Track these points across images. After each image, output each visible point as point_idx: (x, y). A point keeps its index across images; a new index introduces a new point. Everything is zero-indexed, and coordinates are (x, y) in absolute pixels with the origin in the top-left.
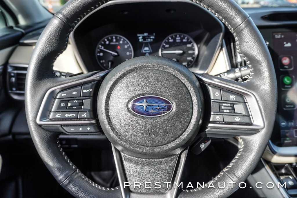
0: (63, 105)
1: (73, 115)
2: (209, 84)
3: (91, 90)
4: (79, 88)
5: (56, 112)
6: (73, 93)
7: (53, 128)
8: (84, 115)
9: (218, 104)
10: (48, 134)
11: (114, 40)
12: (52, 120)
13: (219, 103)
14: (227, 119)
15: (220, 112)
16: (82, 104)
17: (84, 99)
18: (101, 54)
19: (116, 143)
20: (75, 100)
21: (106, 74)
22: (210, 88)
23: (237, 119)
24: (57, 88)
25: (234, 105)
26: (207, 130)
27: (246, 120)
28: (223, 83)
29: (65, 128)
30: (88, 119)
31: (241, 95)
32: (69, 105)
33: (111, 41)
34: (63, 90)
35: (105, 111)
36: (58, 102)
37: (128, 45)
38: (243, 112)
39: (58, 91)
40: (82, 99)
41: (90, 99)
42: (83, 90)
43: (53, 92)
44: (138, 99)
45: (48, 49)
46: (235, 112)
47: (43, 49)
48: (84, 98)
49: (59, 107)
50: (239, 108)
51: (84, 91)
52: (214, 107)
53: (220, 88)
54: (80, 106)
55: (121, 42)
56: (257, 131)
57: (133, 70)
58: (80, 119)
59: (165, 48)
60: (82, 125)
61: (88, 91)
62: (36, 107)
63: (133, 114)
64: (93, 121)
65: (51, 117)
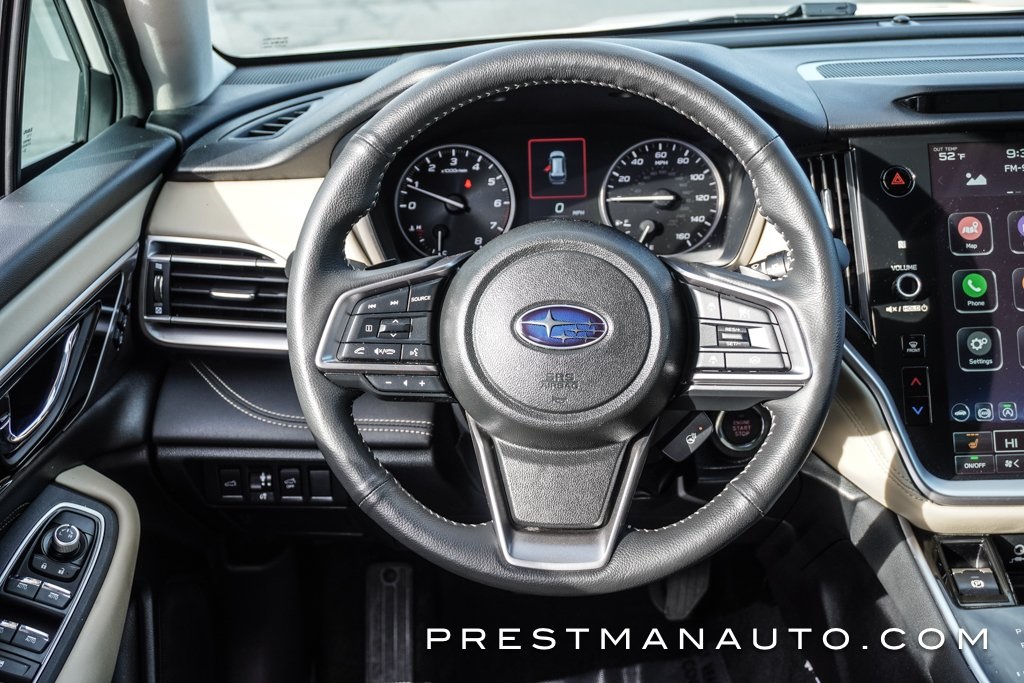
0: (369, 328)
1: (390, 352)
2: (698, 285)
3: (429, 298)
4: (402, 291)
5: (354, 343)
6: (392, 303)
7: (348, 378)
8: (414, 353)
9: (714, 327)
10: (337, 392)
11: (455, 161)
12: (348, 360)
13: (717, 325)
14: (734, 361)
15: (718, 346)
16: (408, 329)
17: (413, 317)
18: (412, 206)
19: (486, 411)
20: (394, 318)
21: (460, 264)
22: (697, 294)
23: (754, 361)
24: (354, 294)
25: (750, 330)
26: (692, 388)
27: (774, 362)
28: (726, 282)
29: (371, 379)
30: (421, 362)
31: (765, 307)
32: (383, 328)
33: (444, 162)
34: (367, 296)
35: (466, 339)
36: (358, 322)
37: (499, 178)
38: (770, 346)
39: (356, 297)
40: (409, 318)
41: (426, 319)
42: (413, 296)
43: (347, 299)
45: (344, 209)
46: (750, 346)
47: (333, 208)
48: (415, 314)
49: (361, 332)
50: (760, 337)
51: (413, 300)
52: (707, 336)
53: (721, 294)
54: (405, 331)
55: (476, 167)
56: (802, 384)
57: (524, 253)
58: (404, 362)
59: (619, 187)
60: (408, 374)
61: (423, 298)
62: (316, 329)
63: (524, 344)
64: (431, 368)
65: (344, 353)
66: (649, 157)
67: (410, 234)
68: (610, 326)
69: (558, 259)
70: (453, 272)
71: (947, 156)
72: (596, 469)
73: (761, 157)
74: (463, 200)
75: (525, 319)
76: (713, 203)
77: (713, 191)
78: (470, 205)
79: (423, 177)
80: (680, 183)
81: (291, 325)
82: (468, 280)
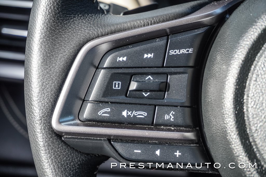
0: (117, 85)
1: (141, 114)
3: (191, 50)
4: (160, 43)
5: (99, 102)
6: (146, 56)
7: (90, 143)
8: (170, 116)
10: (77, 159)
12: (88, 123)
16: (165, 87)
17: (171, 74)
20: (147, 74)
24: (102, 43)
29: (118, 146)
30: (177, 127)
32: (134, 86)
34: (119, 46)
36: (105, 76)
39: (104, 48)
40: (167, 74)
41: (187, 75)
42: (172, 48)
43: (92, 51)
48: (173, 70)
51: (172, 52)
54: (160, 90)
58: (157, 127)
60: (161, 142)
61: (183, 51)
64: (190, 135)
65: (87, 113)
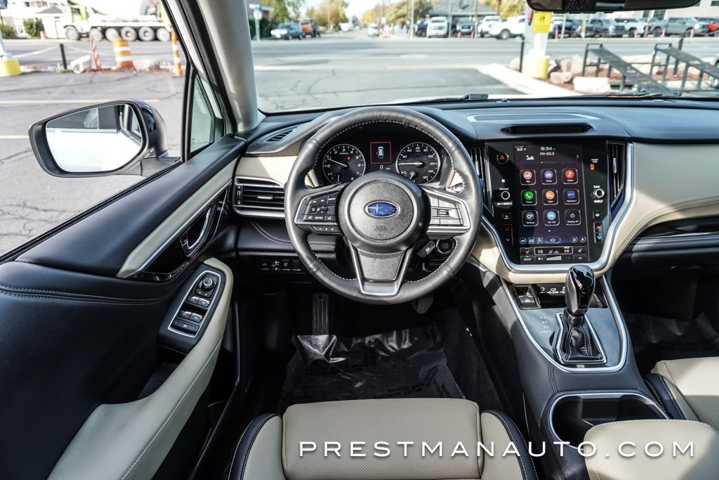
0: (313, 210)
1: (321, 218)
2: (431, 195)
3: (335, 199)
4: (325, 196)
5: (308, 215)
6: (321, 201)
7: (306, 227)
8: (329, 218)
9: (436, 210)
10: (303, 232)
11: (344, 150)
12: (305, 221)
14: (443, 222)
15: (438, 217)
16: (327, 210)
18: (329, 166)
19: (355, 239)
20: (322, 206)
21: (346, 187)
22: (430, 198)
23: (451, 222)
24: (308, 197)
25: (449, 212)
26: (428, 231)
27: (457, 222)
28: (441, 194)
29: (314, 227)
30: (332, 222)
31: (454, 203)
32: (318, 210)
33: (341, 150)
34: (313, 198)
35: (348, 214)
36: (310, 207)
37: (360, 156)
38: (456, 217)
39: (309, 199)
40: (328, 206)
41: (334, 206)
43: (306, 199)
44: (372, 204)
46: (449, 217)
47: (300, 167)
48: (330, 204)
49: (311, 211)
50: (452, 213)
51: (329, 199)
52: (433, 213)
53: (439, 198)
55: (352, 152)
56: (467, 230)
57: (369, 183)
58: (326, 222)
59: (402, 159)
60: (327, 226)
61: (333, 199)
62: (294, 211)
63: (369, 216)
64: (336, 224)
65: (305, 218)
66: (414, 149)
67: (328, 176)
68: (399, 209)
69: (381, 185)
70: (343, 189)
71: (520, 149)
72: (394, 260)
73: (454, 149)
74: (347, 164)
75: (369, 206)
76: (436, 166)
77: (436, 161)
78: (350, 166)
79: (333, 156)
80: (424, 158)
81: (286, 209)
82: (349, 193)
